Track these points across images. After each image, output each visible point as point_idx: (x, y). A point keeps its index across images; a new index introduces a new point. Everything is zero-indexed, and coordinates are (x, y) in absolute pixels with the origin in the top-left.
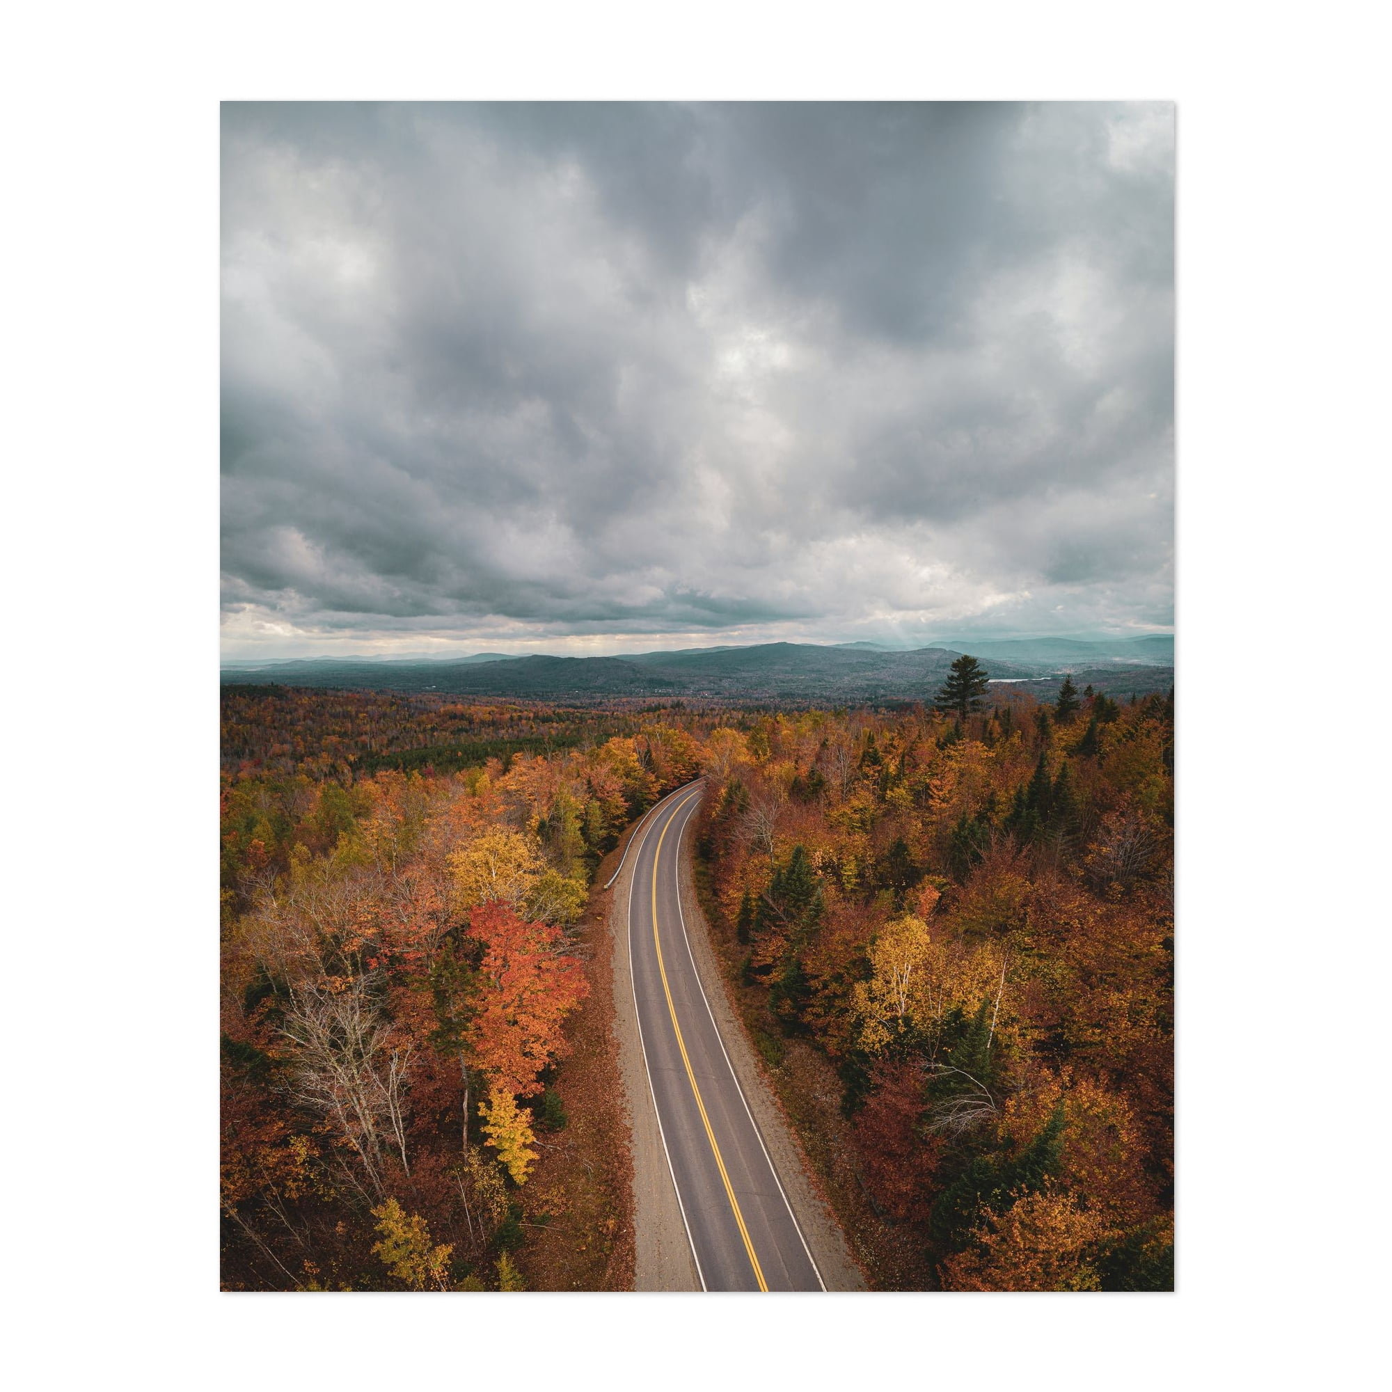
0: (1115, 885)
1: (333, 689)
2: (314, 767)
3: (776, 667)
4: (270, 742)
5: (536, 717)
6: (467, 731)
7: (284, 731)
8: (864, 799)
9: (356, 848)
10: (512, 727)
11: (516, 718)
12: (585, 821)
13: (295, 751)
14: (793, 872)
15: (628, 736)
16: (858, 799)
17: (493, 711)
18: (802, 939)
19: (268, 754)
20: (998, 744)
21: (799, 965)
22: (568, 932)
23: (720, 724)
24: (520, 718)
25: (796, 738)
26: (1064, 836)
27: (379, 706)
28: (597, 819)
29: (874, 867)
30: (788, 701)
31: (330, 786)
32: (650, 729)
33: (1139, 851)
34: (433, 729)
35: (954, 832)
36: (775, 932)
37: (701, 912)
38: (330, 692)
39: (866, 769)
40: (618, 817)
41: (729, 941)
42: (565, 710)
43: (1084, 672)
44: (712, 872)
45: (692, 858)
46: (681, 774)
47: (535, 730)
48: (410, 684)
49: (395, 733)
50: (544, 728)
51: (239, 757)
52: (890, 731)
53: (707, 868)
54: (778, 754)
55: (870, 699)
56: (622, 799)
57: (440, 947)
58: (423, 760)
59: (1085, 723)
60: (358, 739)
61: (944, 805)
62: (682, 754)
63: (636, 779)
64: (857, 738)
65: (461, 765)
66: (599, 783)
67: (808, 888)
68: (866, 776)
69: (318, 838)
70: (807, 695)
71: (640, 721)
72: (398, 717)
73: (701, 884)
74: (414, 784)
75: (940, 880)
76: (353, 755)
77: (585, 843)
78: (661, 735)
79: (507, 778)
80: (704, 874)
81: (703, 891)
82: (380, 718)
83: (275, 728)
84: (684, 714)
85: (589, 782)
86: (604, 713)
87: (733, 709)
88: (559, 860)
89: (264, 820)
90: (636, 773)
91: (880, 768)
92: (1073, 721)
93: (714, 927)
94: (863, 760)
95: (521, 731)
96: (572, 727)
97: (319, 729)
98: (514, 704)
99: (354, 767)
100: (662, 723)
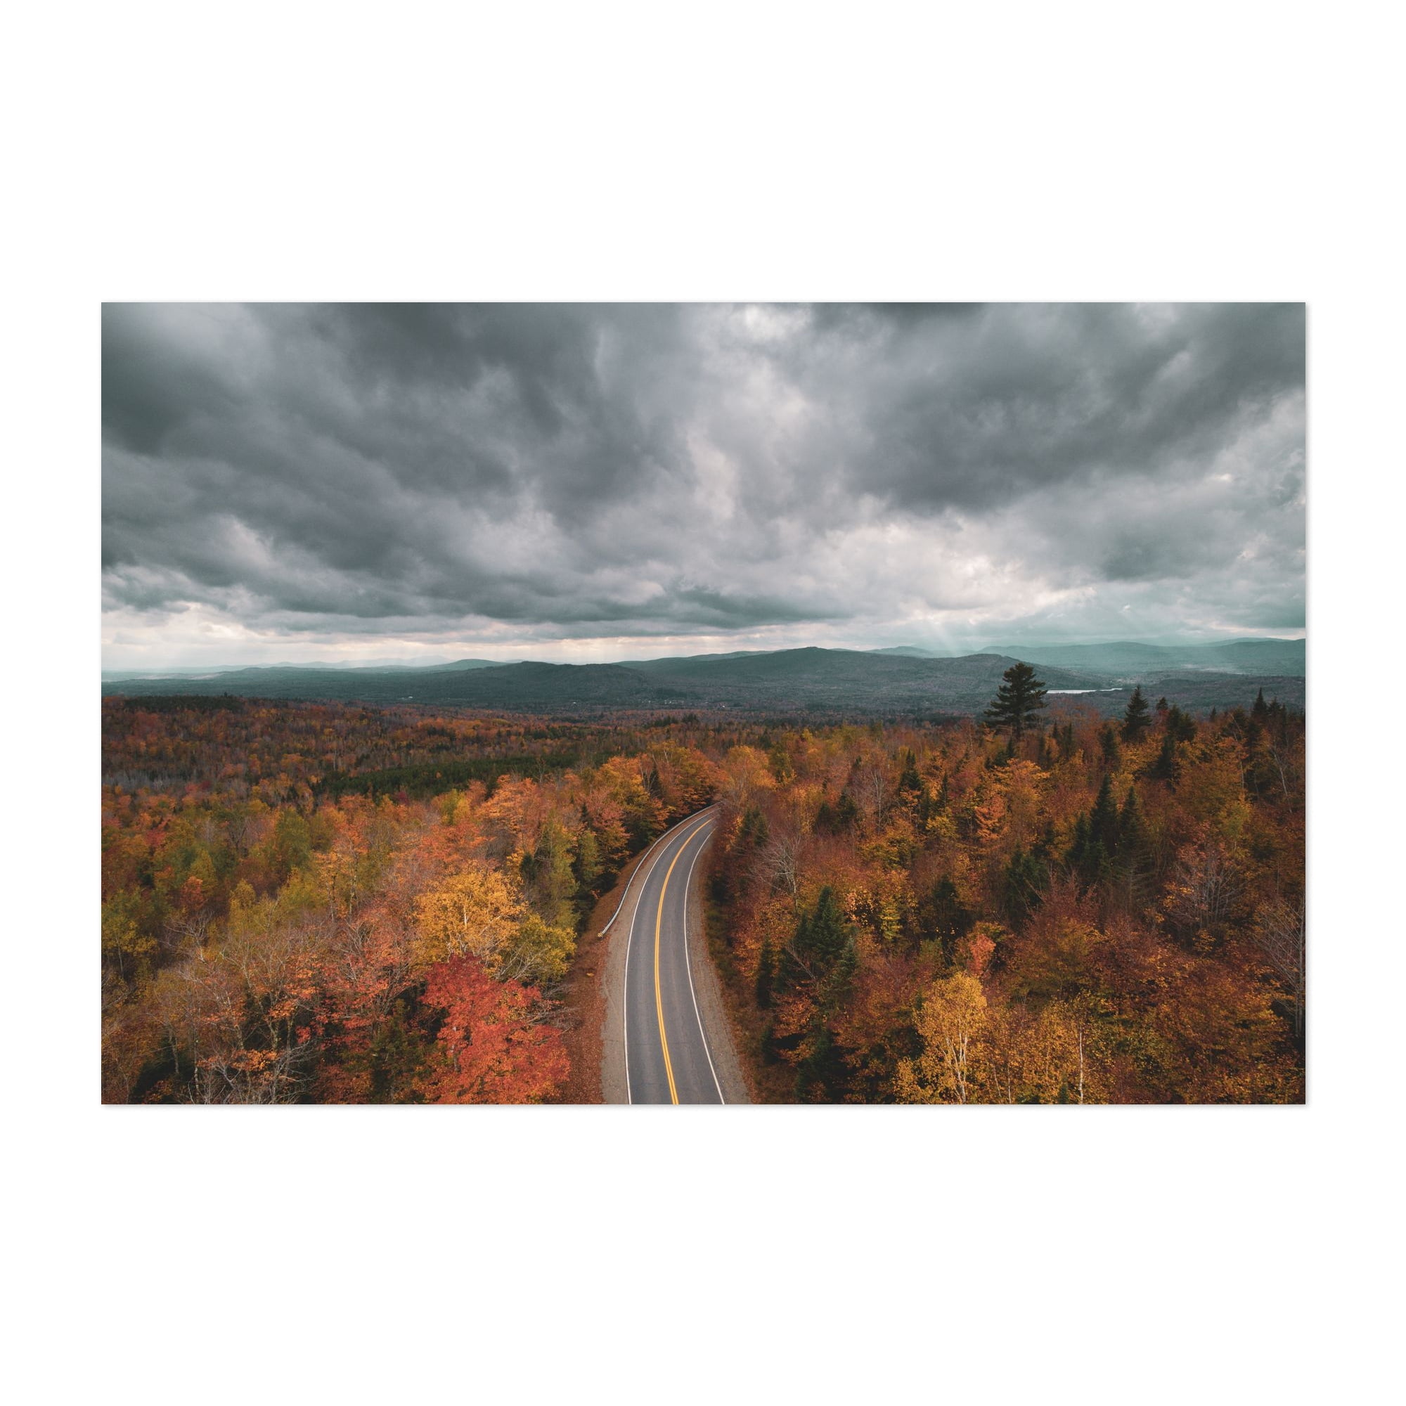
0: (1204, 934)
1: (296, 700)
2: (271, 790)
3: (805, 676)
4: (221, 761)
5: (528, 732)
6: (447, 749)
7: (238, 749)
8: (903, 829)
9: (308, 888)
10: (499, 743)
11: (504, 734)
12: (578, 855)
13: (250, 771)
14: (820, 917)
15: (631, 754)
16: (896, 829)
17: (478, 726)
18: (832, 1002)
19: (219, 776)
20: (1057, 765)
21: (832, 1035)
22: (551, 992)
23: (739, 741)
24: (509, 734)
25: (825, 756)
26: (1136, 873)
27: (348, 720)
28: (592, 852)
29: (918, 910)
30: (818, 713)
31: (288, 813)
32: (656, 747)
33: (1226, 892)
34: (409, 746)
35: (1008, 869)
36: (800, 993)
37: (713, 967)
38: (291, 704)
39: (904, 794)
40: (617, 850)
41: (747, 1004)
42: (561, 725)
43: (1162, 682)
44: (725, 916)
45: (703, 899)
46: (693, 800)
47: (525, 747)
48: (384, 695)
49: (365, 751)
50: (536, 745)
51: (185, 779)
52: (932, 749)
53: (721, 912)
54: (803, 775)
55: (911, 711)
56: (623, 829)
57: (390, 1013)
58: (396, 783)
59: (1157, 741)
60: (323, 758)
61: (994, 836)
62: (694, 775)
63: (639, 805)
64: (894, 758)
65: (438, 787)
66: (595, 811)
67: (838, 937)
68: (905, 803)
69: (266, 874)
70: (838, 706)
71: (647, 737)
72: (369, 733)
73: (712, 932)
74: (383, 811)
75: (994, 927)
76: (316, 776)
77: (576, 882)
78: (669, 754)
79: (489, 804)
80: (717, 919)
81: (715, 940)
82: (349, 734)
83: (228, 745)
84: (698, 729)
85: (584, 809)
86: (606, 728)
87: (755, 723)
88: (543, 904)
89: (205, 854)
90: (640, 799)
91: (919, 793)
92: (1142, 739)
93: (728, 985)
94: (902, 784)
95: (510, 748)
96: (569, 744)
97: (278, 747)
98: (502, 717)
99: (317, 790)
100: (672, 741)
